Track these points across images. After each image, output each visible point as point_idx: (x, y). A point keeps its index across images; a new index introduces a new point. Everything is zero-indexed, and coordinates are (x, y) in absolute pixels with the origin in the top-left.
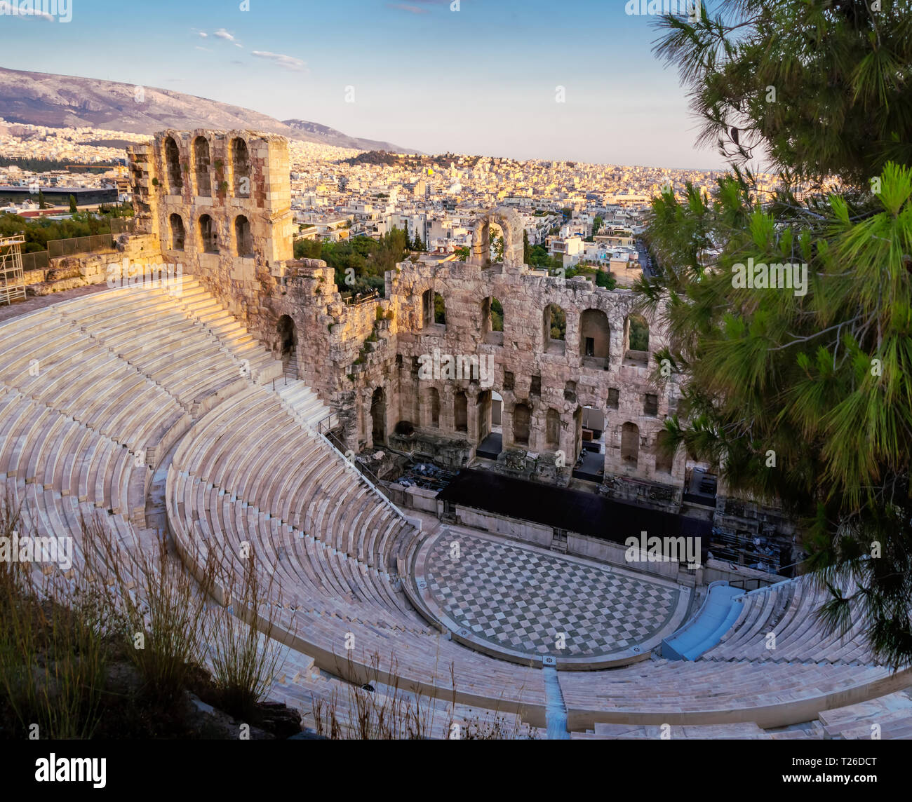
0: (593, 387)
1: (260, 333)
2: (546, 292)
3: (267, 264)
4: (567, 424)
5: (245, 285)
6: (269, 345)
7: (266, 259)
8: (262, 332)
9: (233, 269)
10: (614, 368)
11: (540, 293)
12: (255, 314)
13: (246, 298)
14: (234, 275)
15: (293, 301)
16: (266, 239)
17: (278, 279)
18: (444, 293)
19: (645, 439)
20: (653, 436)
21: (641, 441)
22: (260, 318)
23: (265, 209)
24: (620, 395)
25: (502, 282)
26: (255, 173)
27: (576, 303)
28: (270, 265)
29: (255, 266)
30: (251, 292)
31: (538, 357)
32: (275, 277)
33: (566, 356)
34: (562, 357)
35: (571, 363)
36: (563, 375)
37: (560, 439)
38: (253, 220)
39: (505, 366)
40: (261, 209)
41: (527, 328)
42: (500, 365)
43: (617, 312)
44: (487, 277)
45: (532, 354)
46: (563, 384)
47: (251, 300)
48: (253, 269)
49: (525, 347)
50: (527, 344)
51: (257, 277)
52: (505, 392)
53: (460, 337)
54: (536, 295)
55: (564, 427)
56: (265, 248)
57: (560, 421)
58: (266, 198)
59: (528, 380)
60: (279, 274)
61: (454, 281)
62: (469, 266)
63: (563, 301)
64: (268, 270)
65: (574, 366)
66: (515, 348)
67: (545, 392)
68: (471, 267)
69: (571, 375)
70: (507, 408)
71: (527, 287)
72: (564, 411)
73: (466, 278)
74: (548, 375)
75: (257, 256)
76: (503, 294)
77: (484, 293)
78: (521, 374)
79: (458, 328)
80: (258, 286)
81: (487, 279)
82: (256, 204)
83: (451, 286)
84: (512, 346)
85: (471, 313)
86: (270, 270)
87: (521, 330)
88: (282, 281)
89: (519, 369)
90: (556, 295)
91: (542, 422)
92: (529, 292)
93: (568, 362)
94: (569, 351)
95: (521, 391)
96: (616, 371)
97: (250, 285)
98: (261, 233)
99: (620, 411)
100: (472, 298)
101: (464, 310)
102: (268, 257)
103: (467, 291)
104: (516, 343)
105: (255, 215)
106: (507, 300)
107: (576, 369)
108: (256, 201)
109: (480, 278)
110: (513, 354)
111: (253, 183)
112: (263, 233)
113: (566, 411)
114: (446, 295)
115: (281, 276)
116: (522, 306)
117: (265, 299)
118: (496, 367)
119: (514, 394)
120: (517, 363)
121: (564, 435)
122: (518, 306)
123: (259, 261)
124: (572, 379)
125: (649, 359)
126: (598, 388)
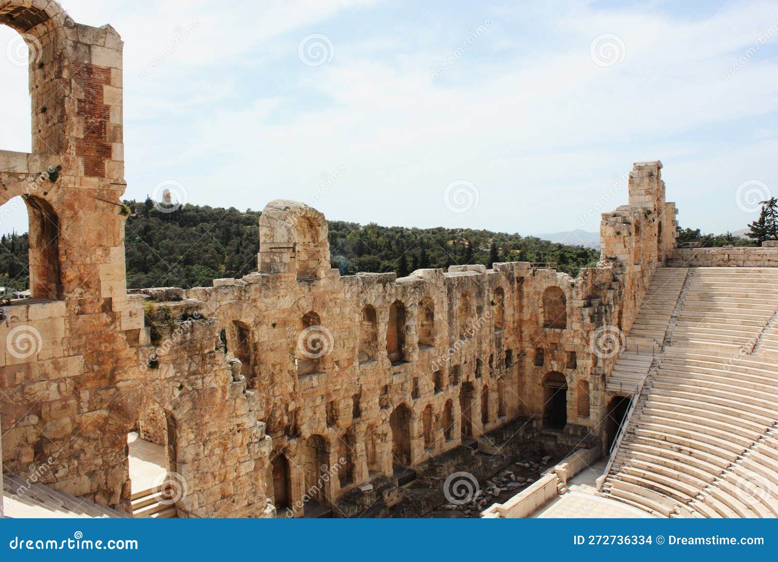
0: (402, 384)
1: (85, 478)
2: (362, 291)
3: (108, 306)
4: (386, 436)
7: (105, 294)
8: (91, 474)
10: (414, 357)
11: (358, 295)
16: (106, 251)
17: (132, 337)
18: (255, 321)
19: (437, 416)
20: (443, 409)
21: (434, 420)
22: (78, 443)
23: (107, 181)
24: (420, 383)
25: (322, 290)
26: (82, 96)
27: (387, 298)
28: (117, 307)
29: (71, 317)
30: (54, 386)
31: (358, 371)
32: (127, 332)
33: (380, 359)
34: (376, 362)
35: (385, 365)
36: (380, 381)
37: (378, 455)
38: (71, 207)
39: (329, 395)
40: (95, 180)
41: (348, 339)
42: (322, 398)
43: (414, 298)
44: (307, 286)
45: (353, 369)
46: (379, 392)
47: (58, 405)
48: (62, 326)
49: (346, 364)
50: (348, 359)
51: (76, 343)
52: (330, 429)
53: (277, 380)
54: (355, 298)
55: (382, 440)
56: (102, 269)
57: (375, 437)
58: (110, 156)
59: (351, 402)
60: (139, 323)
61: (267, 301)
62: (286, 275)
63: (376, 299)
64: (109, 320)
65: (388, 367)
66: (337, 368)
67: (366, 409)
68: (288, 277)
69: (386, 378)
70: (334, 447)
71: (346, 290)
72: (381, 422)
73: (282, 292)
74: (369, 387)
75: (75, 293)
76: (324, 305)
77: (303, 308)
78: (344, 398)
79: (274, 366)
80: (75, 366)
81: (306, 289)
82: (82, 168)
83: (264, 308)
84: (333, 368)
85: (289, 340)
86: (115, 318)
87: (342, 344)
88: (144, 337)
89: (342, 393)
90: (371, 294)
91: (363, 445)
92: (349, 295)
93: (383, 365)
94: (382, 352)
95: (345, 419)
96: (417, 359)
97: (49, 368)
98: (93, 236)
99: (422, 396)
100: (290, 318)
101: (281, 339)
102: (111, 289)
103: (284, 311)
104: (337, 363)
105: (76, 194)
106: (328, 312)
107: (389, 370)
108: (80, 162)
109: (297, 288)
110: (335, 377)
111: (74, 119)
112: (100, 236)
113: (383, 421)
114: (257, 324)
115: (142, 325)
116: (342, 314)
117: (95, 393)
118: (318, 401)
119: (338, 427)
120: (338, 387)
121: (383, 449)
122: (338, 315)
123: (81, 303)
124: (388, 381)
125: (435, 337)
126: (406, 381)
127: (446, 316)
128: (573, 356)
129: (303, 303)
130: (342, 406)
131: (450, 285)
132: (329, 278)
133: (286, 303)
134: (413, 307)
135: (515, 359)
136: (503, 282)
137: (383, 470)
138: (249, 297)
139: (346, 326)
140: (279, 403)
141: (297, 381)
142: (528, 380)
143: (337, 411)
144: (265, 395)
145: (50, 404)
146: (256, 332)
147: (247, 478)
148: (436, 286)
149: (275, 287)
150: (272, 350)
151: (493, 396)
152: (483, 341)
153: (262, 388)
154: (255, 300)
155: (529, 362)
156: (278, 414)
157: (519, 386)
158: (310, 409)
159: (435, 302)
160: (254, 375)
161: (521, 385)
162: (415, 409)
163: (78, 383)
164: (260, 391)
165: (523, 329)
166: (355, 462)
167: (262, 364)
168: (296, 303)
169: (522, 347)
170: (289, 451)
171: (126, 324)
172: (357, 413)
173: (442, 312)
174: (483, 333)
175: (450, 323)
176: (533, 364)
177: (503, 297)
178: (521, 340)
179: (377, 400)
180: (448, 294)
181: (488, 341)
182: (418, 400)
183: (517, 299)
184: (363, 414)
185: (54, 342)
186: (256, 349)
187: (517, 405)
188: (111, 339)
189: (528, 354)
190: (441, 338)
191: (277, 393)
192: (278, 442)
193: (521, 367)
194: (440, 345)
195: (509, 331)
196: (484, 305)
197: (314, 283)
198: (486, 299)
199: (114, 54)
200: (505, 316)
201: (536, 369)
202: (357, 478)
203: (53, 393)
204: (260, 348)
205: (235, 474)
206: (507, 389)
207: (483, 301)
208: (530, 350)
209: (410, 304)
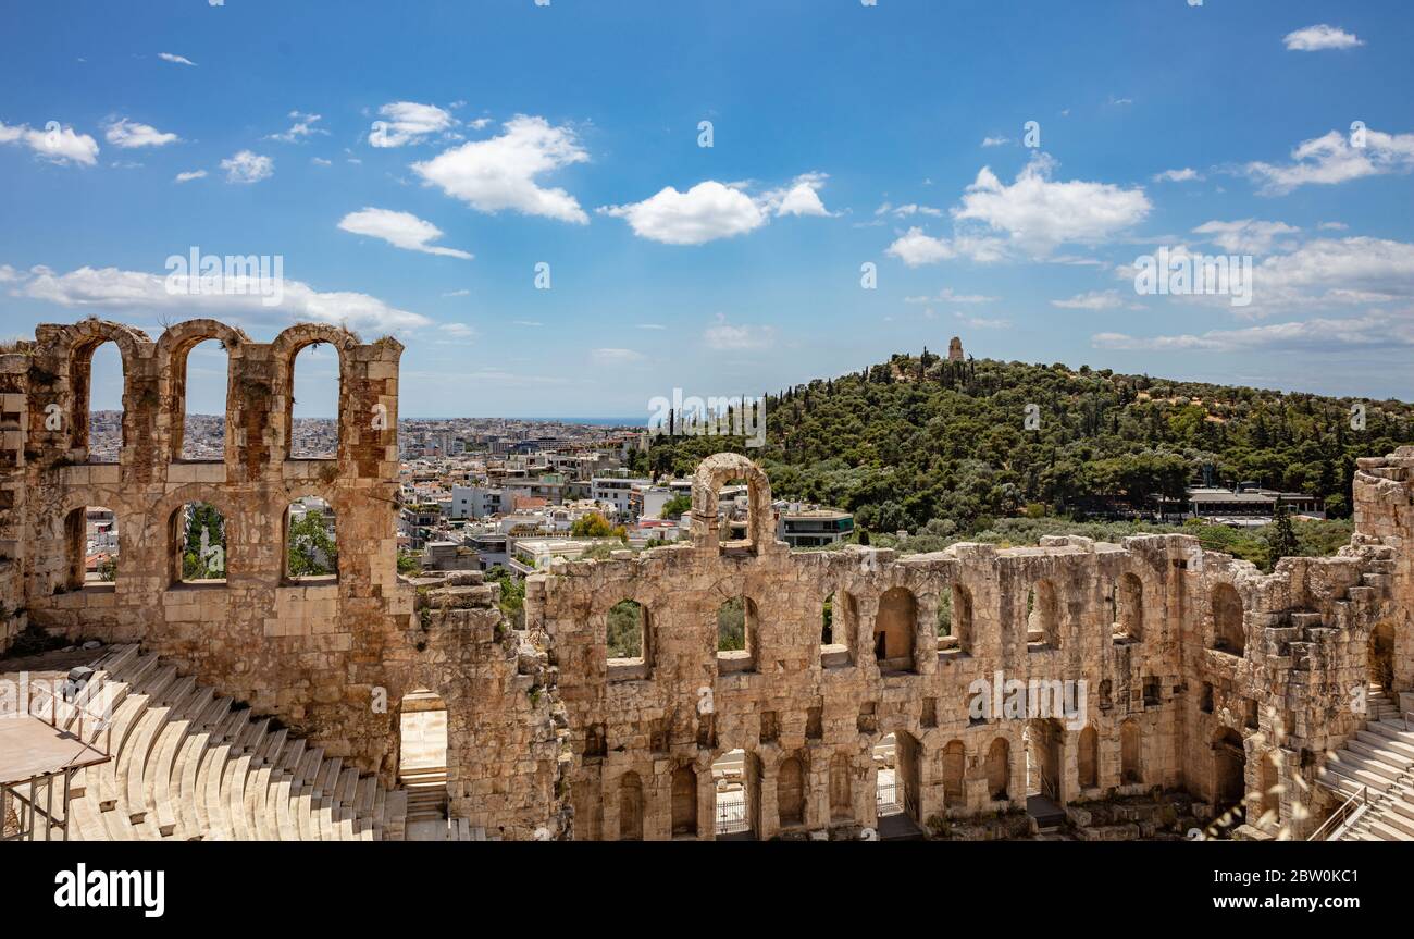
0: (902, 704)
1: (347, 742)
2: (829, 574)
3: (377, 592)
4: (866, 770)
5: (310, 644)
6: (372, 762)
7: (375, 581)
8: (353, 740)
9: (274, 615)
10: (930, 668)
11: (820, 578)
12: (334, 704)
13: (306, 673)
14: (272, 627)
15: (442, 658)
16: (377, 542)
17: (402, 622)
19: (975, 760)
20: (985, 751)
21: (968, 764)
22: (344, 710)
23: (380, 480)
24: (938, 706)
25: (758, 569)
26: (358, 408)
27: (875, 583)
28: (386, 593)
29: (342, 599)
30: (324, 657)
31: (818, 676)
32: (396, 616)
33: (860, 665)
34: (853, 668)
35: (869, 674)
36: (857, 695)
37: (854, 796)
38: (345, 504)
39: (765, 702)
40: (369, 480)
41: (800, 634)
42: (755, 705)
43: (930, 586)
44: (734, 564)
45: (810, 673)
46: (857, 710)
47: (327, 674)
48: (333, 609)
49: (797, 666)
50: (800, 660)
51: (345, 622)
52: (765, 747)
53: (683, 672)
54: (815, 581)
55: (860, 776)
56: (373, 560)
57: (850, 770)
58: (384, 458)
59: (804, 717)
60: (408, 608)
61: (673, 579)
62: (703, 550)
63: (855, 583)
64: (378, 604)
65: (874, 677)
66: (781, 670)
67: (831, 729)
68: (705, 552)
69: (869, 692)
70: (769, 771)
71: (800, 571)
72: (859, 751)
73: (696, 571)
74: (837, 701)
75: (348, 579)
76: (760, 588)
77: (727, 591)
78: (792, 710)
79: (680, 657)
80: (344, 642)
81: (733, 568)
82: (356, 470)
83: (668, 588)
84: (776, 668)
85: (705, 628)
86: (384, 603)
87: (791, 639)
88: (414, 622)
89: (788, 703)
90: (845, 577)
91: (825, 778)
92: (804, 578)
93: (865, 674)
94: (864, 656)
95: (793, 738)
96: (933, 671)
97: (321, 643)
98: (365, 530)
99: (941, 726)
100: (707, 601)
101: (692, 625)
102: (381, 577)
103: (697, 593)
104: (782, 663)
105: (350, 493)
106: (767, 597)
107: (876, 681)
108: (355, 466)
109: (721, 567)
110: (777, 681)
111: (351, 429)
112: (371, 529)
113: (863, 750)
114: (658, 605)
115: (411, 611)
116: (792, 602)
117: (362, 667)
118: (748, 708)
119: (780, 746)
120: (784, 695)
121: (860, 789)
122: (785, 602)
123: (353, 587)
124: (873, 697)
125: (974, 644)
126: (909, 701)
127: (996, 615)
128: (1253, 706)
129: (728, 584)
130: (786, 719)
131: (1006, 571)
132: (771, 555)
133: (704, 583)
134: (926, 597)
135: (1167, 691)
136: (1138, 565)
137: (858, 818)
138: (647, 575)
139: (798, 617)
140: (685, 703)
141: (716, 680)
142: (1191, 731)
143: (780, 725)
144: (665, 691)
145: (319, 672)
146: (656, 615)
147: (525, 778)
148: (976, 570)
149: (686, 564)
150: (677, 639)
151: (1110, 749)
152: (1083, 657)
153: (661, 681)
154: (656, 578)
155: (1193, 700)
156: (683, 715)
157: (1177, 741)
158: (734, 717)
159: (973, 592)
160: (654, 665)
161: (1181, 740)
162: (925, 742)
163: (348, 657)
164: (659, 685)
165: (1184, 645)
166: (808, 797)
167: (663, 653)
168: (718, 584)
169: (1183, 676)
170: (698, 764)
171: (394, 609)
172: (815, 731)
173: (988, 608)
174: (1084, 644)
175: (1006, 626)
176: (1198, 707)
177: (1141, 591)
178: (1181, 664)
179: (854, 721)
180: (1000, 582)
181: (1096, 657)
182: (933, 732)
183: (1174, 595)
184: (826, 735)
185: (327, 620)
186: (656, 635)
187: (1173, 771)
188: (380, 621)
189: (1191, 689)
190: (985, 646)
191: (684, 690)
192: (682, 749)
193: (1180, 710)
194: (982, 655)
195: (1151, 647)
196: (1087, 602)
197: (747, 561)
198: (1092, 592)
199: (389, 366)
200: (1144, 622)
201: (1201, 717)
202: (809, 819)
203: (322, 663)
204: (660, 634)
205: (513, 772)
206: (1145, 740)
207: (1084, 594)
208: (1195, 684)
209: (921, 593)
